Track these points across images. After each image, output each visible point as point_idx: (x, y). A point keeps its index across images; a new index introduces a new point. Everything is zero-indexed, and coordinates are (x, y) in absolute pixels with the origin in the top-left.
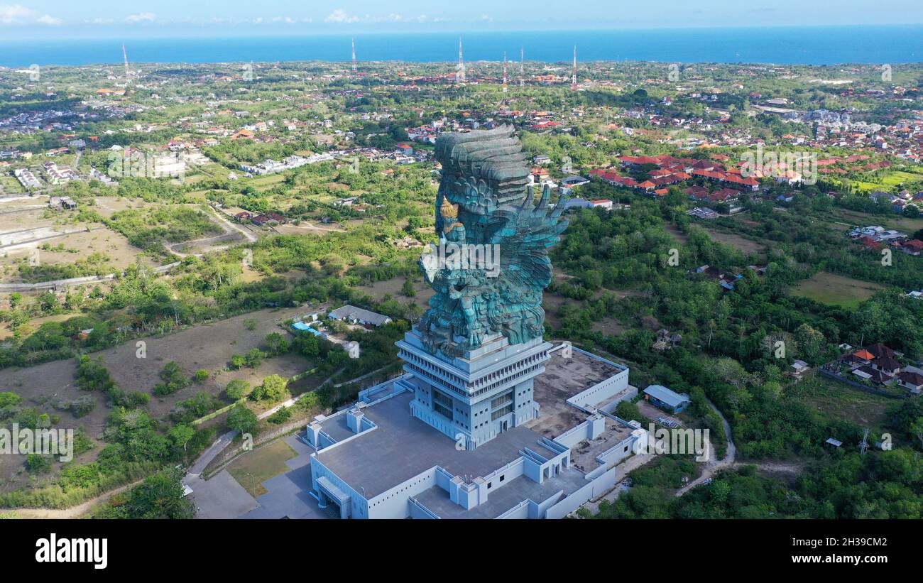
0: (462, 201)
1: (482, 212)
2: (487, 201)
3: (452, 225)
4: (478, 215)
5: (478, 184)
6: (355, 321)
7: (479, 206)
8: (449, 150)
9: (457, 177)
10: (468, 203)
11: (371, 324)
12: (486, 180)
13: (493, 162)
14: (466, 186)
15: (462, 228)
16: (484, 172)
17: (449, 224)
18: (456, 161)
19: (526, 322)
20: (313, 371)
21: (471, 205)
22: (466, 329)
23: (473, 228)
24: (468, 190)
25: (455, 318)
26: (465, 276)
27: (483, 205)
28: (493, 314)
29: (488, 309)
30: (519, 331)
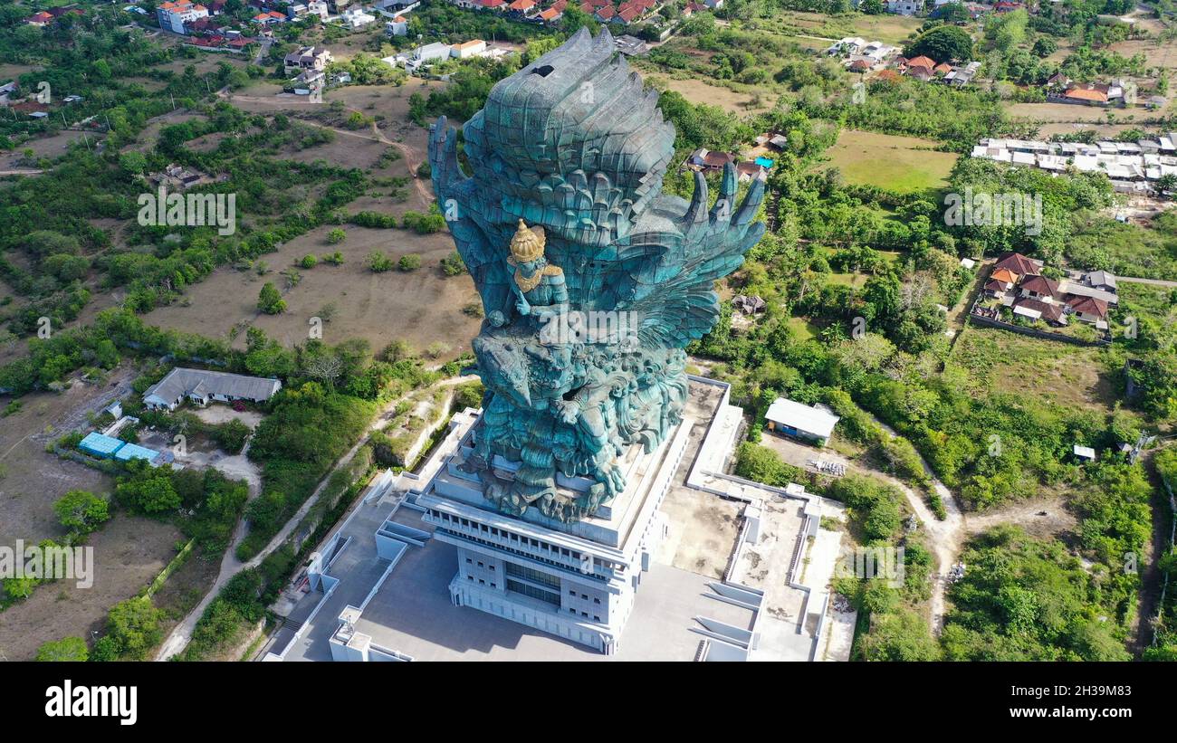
0: (555, 222)
1: (606, 239)
2: (614, 217)
3: (539, 273)
4: (597, 248)
5: (592, 180)
6: (206, 400)
7: (600, 229)
8: (537, 125)
9: (543, 176)
10: (571, 225)
11: (243, 400)
12: (612, 174)
13: (624, 135)
14: (564, 192)
15: (560, 277)
16: (608, 160)
17: (528, 274)
18: (553, 148)
19: (669, 407)
20: (188, 548)
21: (580, 228)
22: (591, 465)
23: (580, 271)
24: (570, 199)
25: (561, 445)
26: (583, 373)
27: (607, 225)
28: (626, 421)
29: (618, 414)
30: (657, 426)
